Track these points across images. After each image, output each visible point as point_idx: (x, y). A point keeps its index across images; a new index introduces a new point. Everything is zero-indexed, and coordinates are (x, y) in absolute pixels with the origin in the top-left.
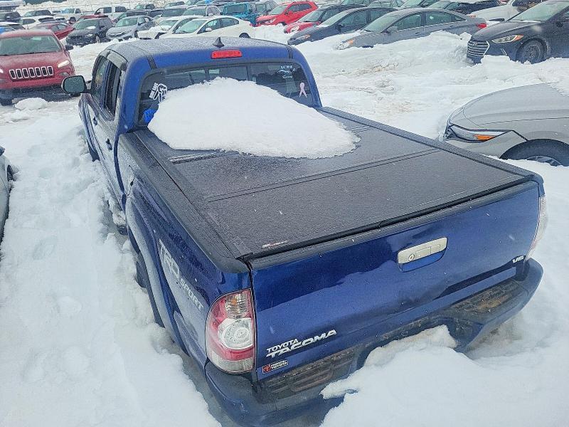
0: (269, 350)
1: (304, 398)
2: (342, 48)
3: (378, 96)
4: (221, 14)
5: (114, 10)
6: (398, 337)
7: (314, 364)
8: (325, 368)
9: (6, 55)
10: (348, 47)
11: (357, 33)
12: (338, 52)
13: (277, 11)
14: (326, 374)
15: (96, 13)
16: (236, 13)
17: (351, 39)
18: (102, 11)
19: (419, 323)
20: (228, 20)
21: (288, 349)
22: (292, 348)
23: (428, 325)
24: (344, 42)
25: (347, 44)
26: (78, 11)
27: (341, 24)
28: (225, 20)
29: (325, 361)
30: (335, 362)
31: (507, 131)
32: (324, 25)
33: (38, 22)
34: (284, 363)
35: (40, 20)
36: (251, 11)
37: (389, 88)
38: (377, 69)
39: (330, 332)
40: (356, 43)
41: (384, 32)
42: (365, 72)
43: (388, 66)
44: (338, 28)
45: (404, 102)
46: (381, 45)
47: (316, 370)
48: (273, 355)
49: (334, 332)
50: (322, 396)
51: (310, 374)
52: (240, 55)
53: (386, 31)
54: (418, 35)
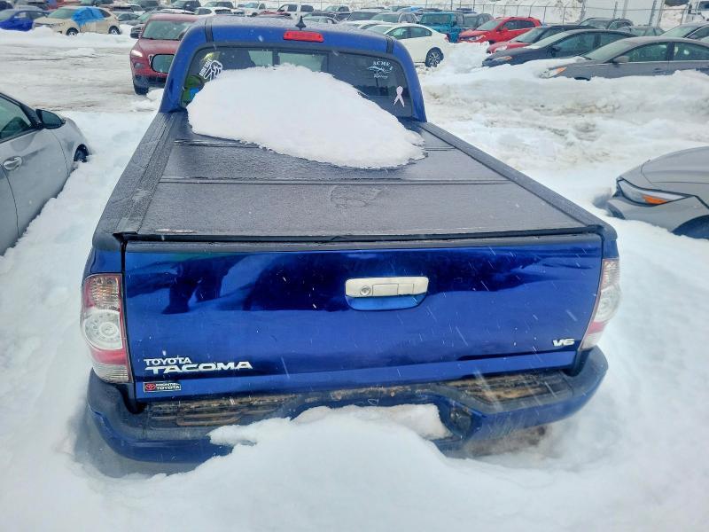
0: (148, 361)
1: (186, 434)
2: (546, 75)
3: (569, 140)
4: (418, 23)
5: (299, 9)
6: (361, 401)
7: (224, 402)
8: (235, 409)
9: (152, 39)
10: (555, 76)
11: (572, 60)
12: (541, 81)
13: (488, 26)
14: (232, 416)
15: (280, 10)
16: (436, 24)
17: (562, 67)
18: (286, 8)
19: (394, 391)
20: (420, 31)
21: (177, 369)
22: (184, 369)
23: (411, 399)
24: (551, 69)
25: (555, 72)
26: (262, 7)
27: (555, 46)
28: (416, 30)
29: (241, 403)
30: (250, 406)
31: (688, 196)
32: (535, 47)
33: (214, 13)
34: (174, 387)
35: (217, 11)
36: (455, 23)
37: (592, 134)
38: (588, 109)
39: (241, 363)
40: (567, 72)
41: (609, 62)
42: (571, 111)
43: (605, 106)
44: (551, 52)
45: (600, 153)
46: (602, 79)
47: (222, 409)
48: (156, 370)
49: (248, 365)
50: (209, 438)
51: (213, 411)
52: (321, 39)
53: (613, 62)
54: (658, 72)
